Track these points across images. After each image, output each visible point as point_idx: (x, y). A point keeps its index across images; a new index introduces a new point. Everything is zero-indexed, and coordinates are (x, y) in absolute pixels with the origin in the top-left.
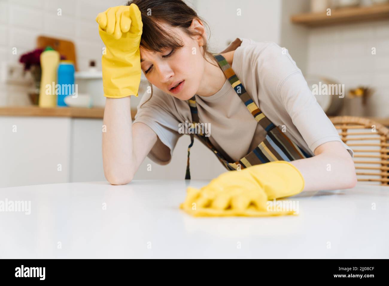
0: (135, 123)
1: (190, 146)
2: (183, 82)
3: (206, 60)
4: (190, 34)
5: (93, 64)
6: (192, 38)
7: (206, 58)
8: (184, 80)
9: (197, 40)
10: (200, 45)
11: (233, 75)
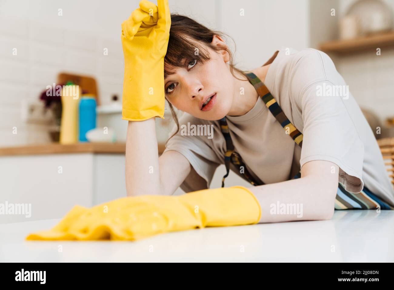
0: (167, 151)
1: (226, 176)
2: (215, 95)
3: (235, 77)
4: (214, 48)
5: (115, 98)
6: (217, 52)
7: (234, 74)
8: (216, 93)
9: (222, 55)
10: (226, 60)
11: (267, 93)
